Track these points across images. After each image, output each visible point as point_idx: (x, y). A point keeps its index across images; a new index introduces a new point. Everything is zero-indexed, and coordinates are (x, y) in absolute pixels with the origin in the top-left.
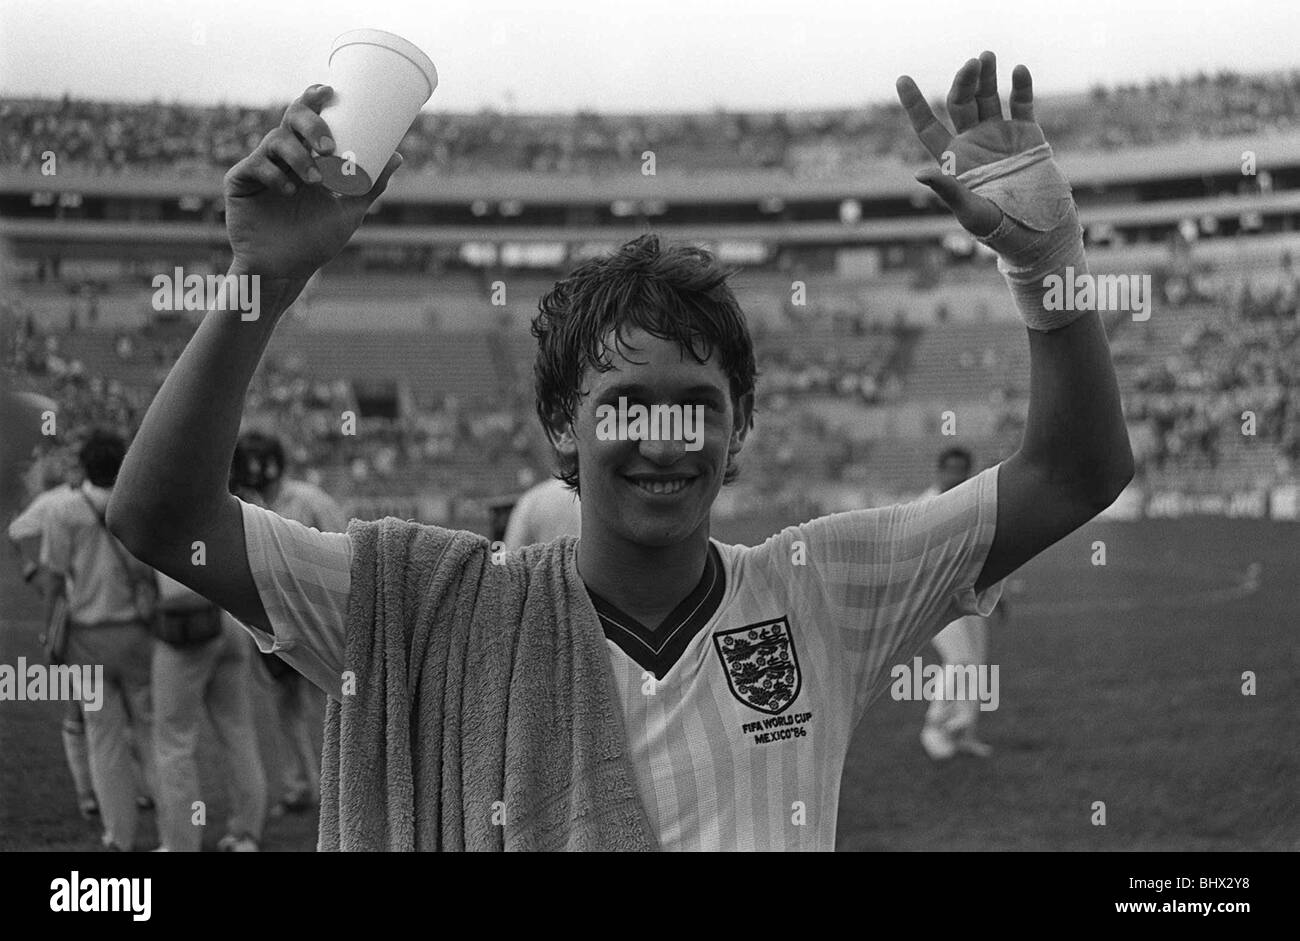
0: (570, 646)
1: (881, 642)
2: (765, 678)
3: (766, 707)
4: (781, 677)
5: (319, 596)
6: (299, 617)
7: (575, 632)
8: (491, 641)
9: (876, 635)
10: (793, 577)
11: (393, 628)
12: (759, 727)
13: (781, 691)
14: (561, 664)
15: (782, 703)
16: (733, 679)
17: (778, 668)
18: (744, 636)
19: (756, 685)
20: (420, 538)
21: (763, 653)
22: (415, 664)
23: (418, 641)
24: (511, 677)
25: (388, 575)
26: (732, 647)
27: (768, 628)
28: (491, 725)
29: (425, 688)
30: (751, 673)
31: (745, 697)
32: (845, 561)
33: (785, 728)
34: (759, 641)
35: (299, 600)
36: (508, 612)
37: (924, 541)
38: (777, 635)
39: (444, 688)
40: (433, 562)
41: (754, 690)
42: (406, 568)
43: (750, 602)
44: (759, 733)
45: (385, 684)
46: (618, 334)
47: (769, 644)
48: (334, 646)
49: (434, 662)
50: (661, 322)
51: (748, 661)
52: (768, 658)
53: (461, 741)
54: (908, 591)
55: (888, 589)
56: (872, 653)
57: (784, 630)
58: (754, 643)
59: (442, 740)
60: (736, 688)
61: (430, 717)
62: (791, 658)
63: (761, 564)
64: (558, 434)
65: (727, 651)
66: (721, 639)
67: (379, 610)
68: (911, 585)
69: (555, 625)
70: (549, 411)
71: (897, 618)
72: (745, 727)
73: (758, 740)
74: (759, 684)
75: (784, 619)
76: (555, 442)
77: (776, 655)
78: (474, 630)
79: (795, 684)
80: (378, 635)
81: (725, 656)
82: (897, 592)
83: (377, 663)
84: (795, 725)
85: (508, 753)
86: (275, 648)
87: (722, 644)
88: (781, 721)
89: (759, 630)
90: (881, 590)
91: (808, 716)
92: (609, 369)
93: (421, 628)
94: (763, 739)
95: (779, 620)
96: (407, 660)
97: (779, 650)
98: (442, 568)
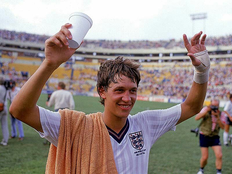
0: (103, 137)
1: (157, 135)
2: (138, 143)
3: (138, 149)
4: (140, 142)
5: (54, 127)
6: (50, 131)
7: (104, 134)
8: (88, 136)
9: (156, 134)
10: (142, 123)
11: (68, 133)
12: (137, 153)
13: (141, 145)
14: (101, 140)
15: (141, 148)
16: (132, 143)
17: (140, 141)
18: (134, 135)
19: (136, 144)
20: (73, 114)
21: (137, 138)
22: (72, 140)
23: (73, 136)
24: (91, 143)
25: (68, 122)
26: (132, 137)
27: (138, 133)
28: (88, 153)
29: (74, 145)
30: (135, 142)
31: (135, 147)
32: (152, 120)
33: (141, 152)
34: (137, 135)
35: (50, 128)
36: (91, 129)
37: (167, 117)
38: (140, 134)
39: (78, 145)
40: (76, 119)
41: (136, 145)
42: (71, 120)
43: (135, 128)
44: (137, 154)
45: (66, 144)
46: (119, 76)
47: (139, 136)
48: (56, 136)
49: (76, 140)
50: (128, 74)
51: (135, 139)
52: (138, 139)
53: (81, 156)
54: (163, 127)
55: (159, 126)
56: (155, 137)
57: (141, 134)
58: (136, 136)
59: (77, 155)
60: (133, 145)
61: (75, 151)
62: (142, 139)
63: (136, 120)
64: (102, 94)
65: (131, 137)
66: (130, 135)
67: (66, 129)
68: (164, 125)
69: (99, 132)
70: (100, 89)
71: (160, 131)
72: (135, 153)
73: (137, 155)
74: (137, 144)
75: (141, 131)
76: (101, 95)
77: (140, 138)
78: (84, 133)
79: (143, 144)
80: (65, 134)
81: (131, 139)
82: (161, 126)
83: (65, 140)
84: (143, 152)
85: (91, 159)
86: (44, 137)
87: (130, 136)
88: (141, 151)
89: (137, 134)
90: (158, 126)
91: (145, 150)
92: (117, 83)
93: (74, 133)
94: (138, 155)
95: (140, 132)
96: (71, 139)
97: (140, 137)
98: (78, 120)
